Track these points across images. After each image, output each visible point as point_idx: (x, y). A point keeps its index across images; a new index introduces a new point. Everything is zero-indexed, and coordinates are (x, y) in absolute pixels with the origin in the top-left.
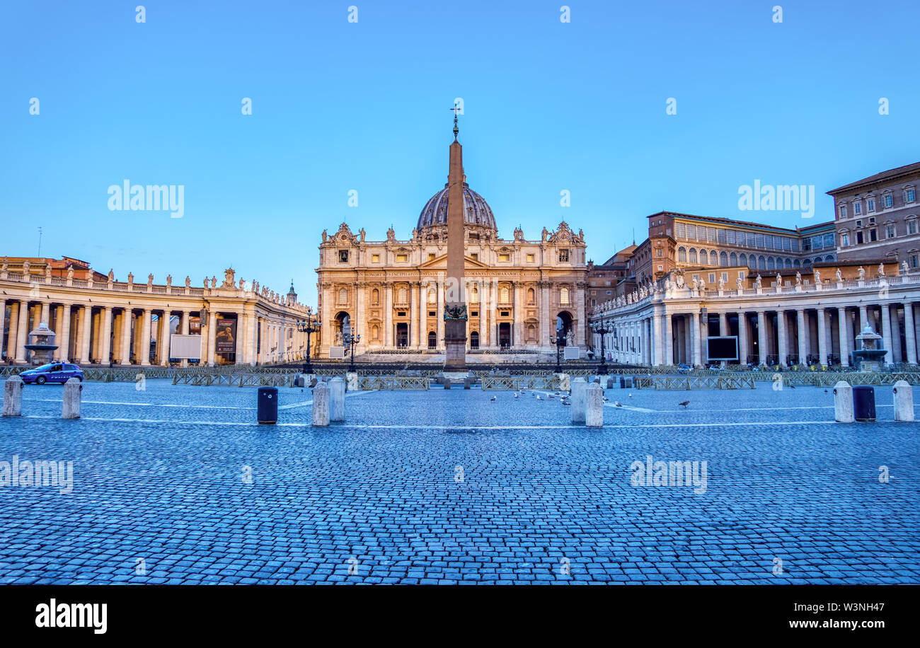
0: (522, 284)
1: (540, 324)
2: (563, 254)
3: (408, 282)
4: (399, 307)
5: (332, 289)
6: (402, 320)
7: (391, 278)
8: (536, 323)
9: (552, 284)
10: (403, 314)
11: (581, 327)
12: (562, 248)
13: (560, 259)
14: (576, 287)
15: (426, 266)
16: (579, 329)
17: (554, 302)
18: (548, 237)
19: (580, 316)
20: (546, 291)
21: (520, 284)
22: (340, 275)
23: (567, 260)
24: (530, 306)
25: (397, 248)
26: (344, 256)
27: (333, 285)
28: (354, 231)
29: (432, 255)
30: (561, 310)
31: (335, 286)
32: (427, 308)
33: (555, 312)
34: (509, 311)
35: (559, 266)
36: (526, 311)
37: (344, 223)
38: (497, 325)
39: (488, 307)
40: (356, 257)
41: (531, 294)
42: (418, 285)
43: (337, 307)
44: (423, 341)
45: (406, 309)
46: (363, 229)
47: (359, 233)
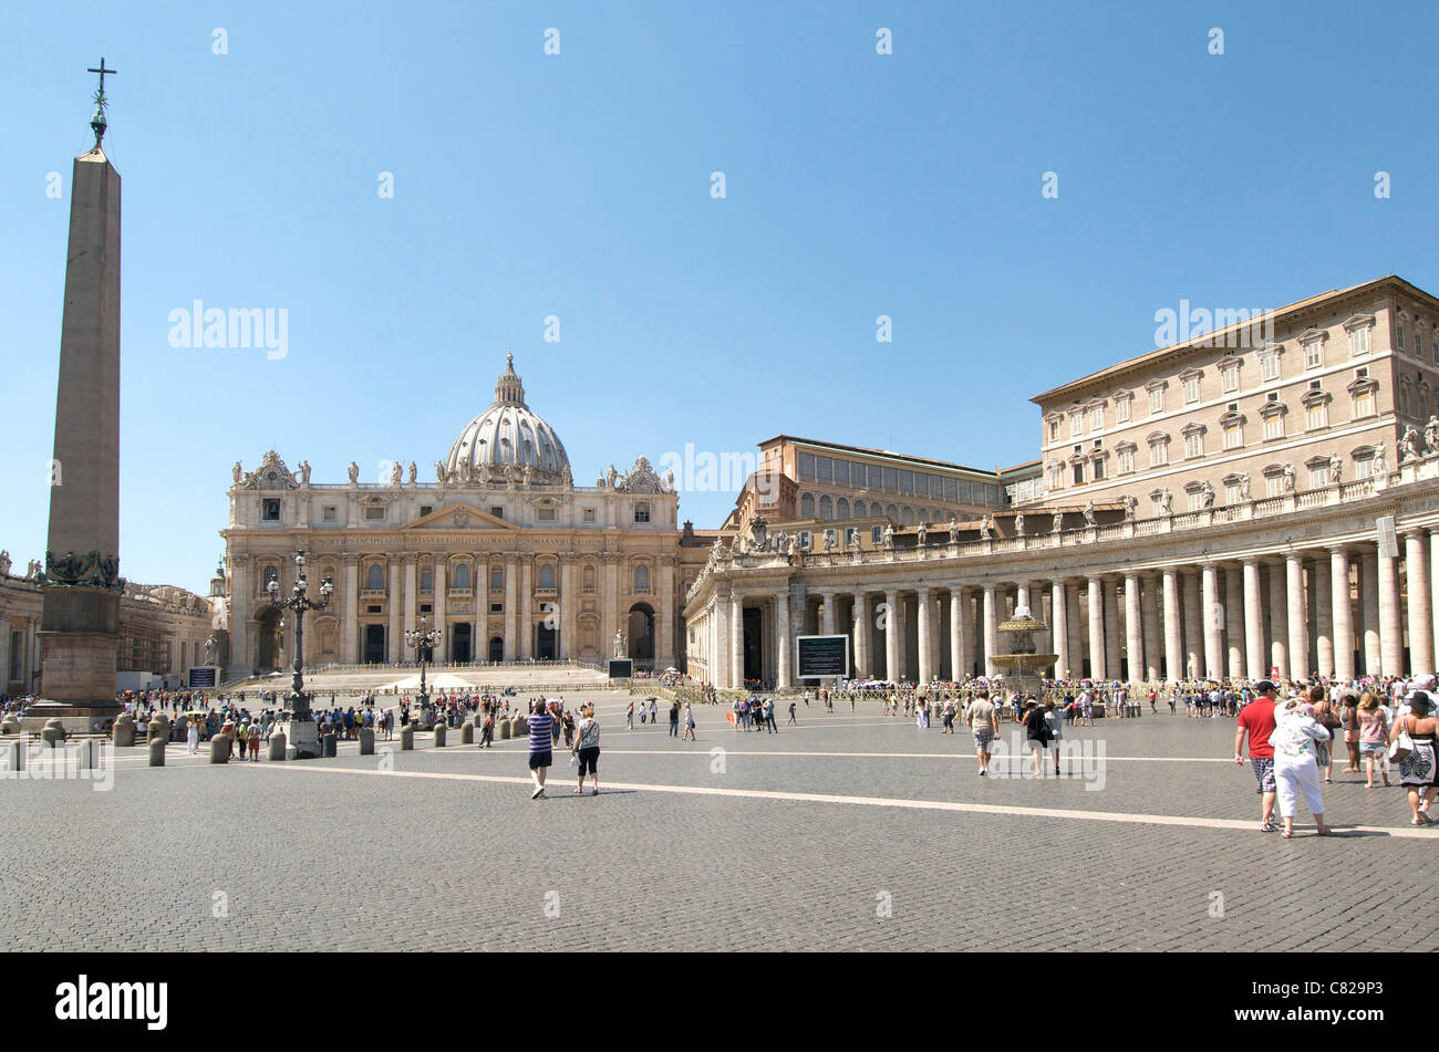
0: (574, 560)
1: (602, 624)
2: (639, 511)
3: (385, 555)
4: (370, 596)
5: (252, 565)
6: (375, 620)
7: (354, 546)
8: (596, 622)
9: (623, 557)
10: (378, 610)
11: (667, 628)
13: (637, 517)
14: (659, 562)
15: (415, 527)
16: (664, 631)
17: (624, 587)
18: (618, 482)
19: (664, 609)
20: (612, 570)
21: (572, 557)
22: (264, 542)
23: (647, 519)
24: (587, 594)
25: (368, 496)
26: (272, 509)
27: (252, 559)
28: (292, 467)
29: (425, 511)
30: (636, 601)
31: (256, 562)
32: (417, 598)
33: (625, 603)
35: (634, 528)
36: (580, 601)
37: (273, 452)
38: (533, 626)
39: (519, 596)
40: (293, 510)
41: (589, 573)
42: (402, 561)
43: (258, 598)
44: (410, 653)
45: (381, 600)
46: (306, 462)
47: (299, 469)
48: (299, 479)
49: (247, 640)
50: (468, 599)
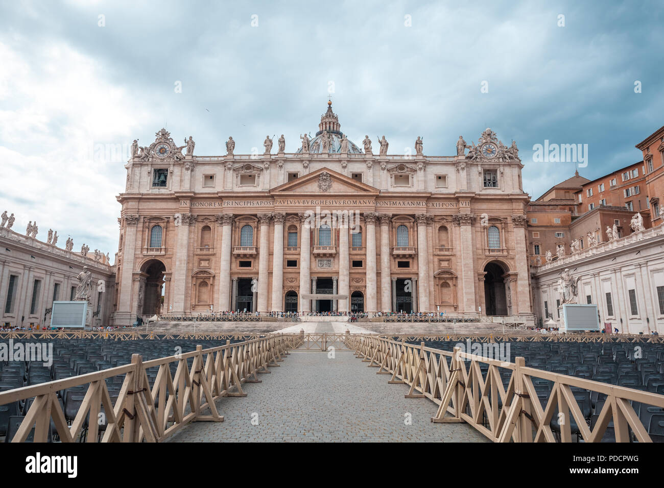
0: (429, 221)
1: (459, 280)
2: (488, 178)
3: (255, 215)
4: (242, 252)
5: (141, 225)
6: (244, 272)
7: (230, 208)
8: (452, 279)
9: (475, 219)
10: (248, 264)
11: (523, 285)
12: (487, 167)
13: (485, 183)
14: (511, 225)
15: (283, 190)
16: (520, 289)
17: (479, 246)
18: (467, 152)
19: (519, 267)
20: (466, 231)
21: (427, 218)
22: (152, 205)
23: (495, 184)
24: (442, 253)
25: (242, 165)
26: (161, 177)
27: (142, 220)
28: (179, 142)
29: (293, 176)
30: (490, 260)
31: (144, 222)
32: (284, 254)
33: (480, 261)
34: (410, 261)
35: (484, 192)
36: (436, 259)
37: (163, 130)
38: (392, 282)
39: (378, 255)
40: (178, 178)
41: (443, 234)
42: (271, 220)
43: (145, 252)
44: (277, 305)
45: (251, 255)
46: (191, 138)
47: (184, 144)
48: (184, 152)
49: (133, 289)
50: (331, 255)
